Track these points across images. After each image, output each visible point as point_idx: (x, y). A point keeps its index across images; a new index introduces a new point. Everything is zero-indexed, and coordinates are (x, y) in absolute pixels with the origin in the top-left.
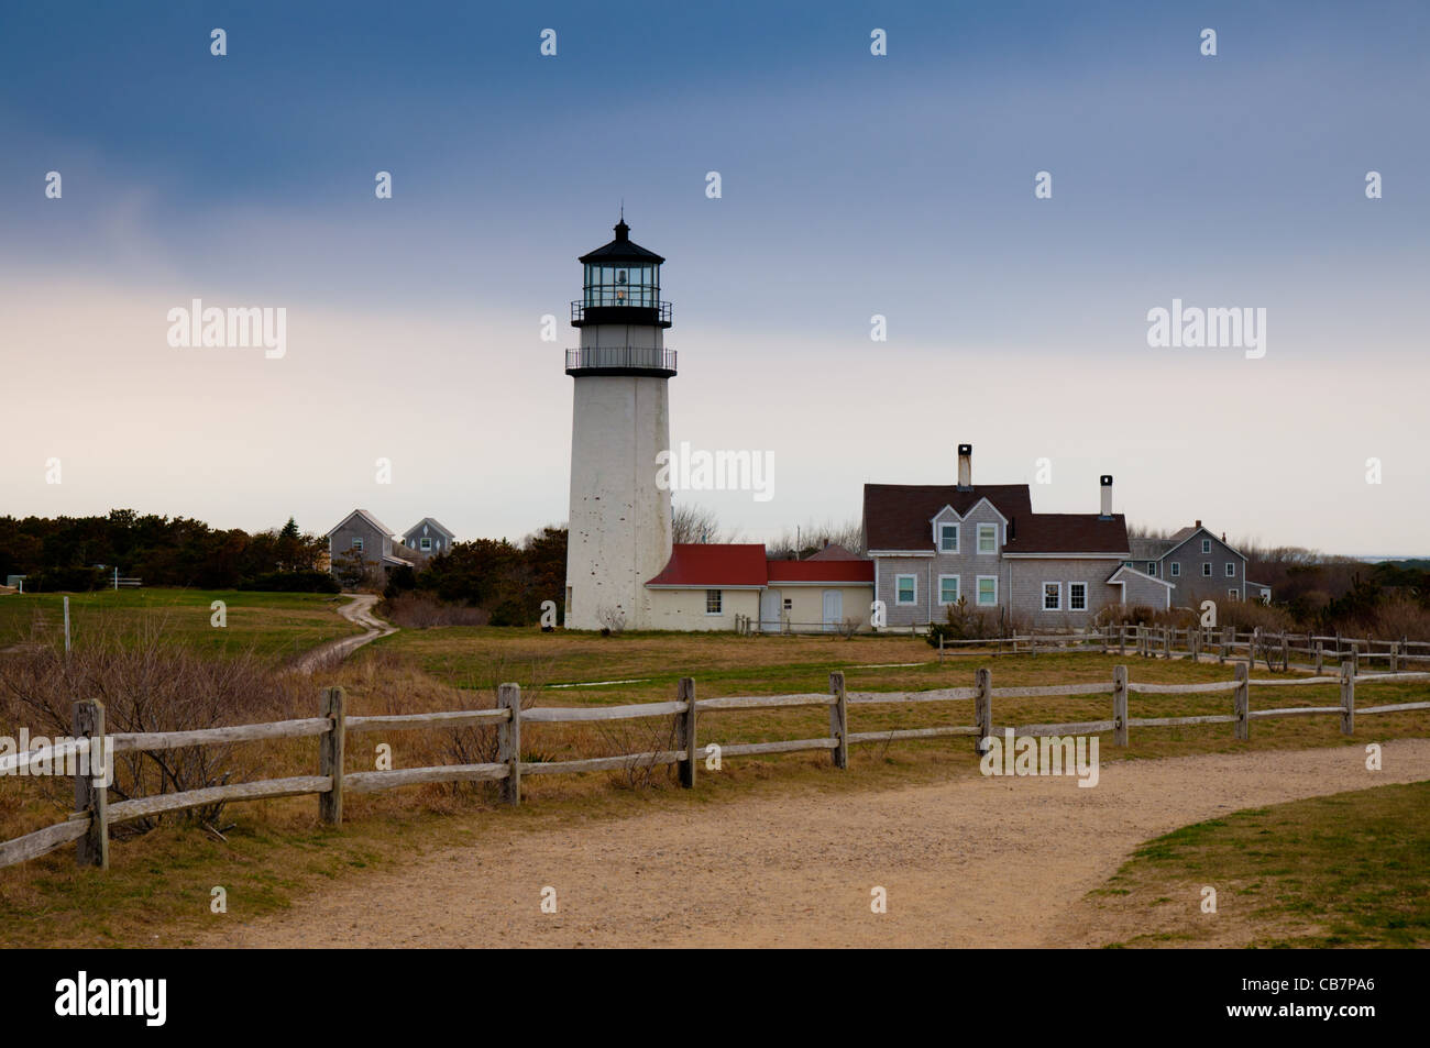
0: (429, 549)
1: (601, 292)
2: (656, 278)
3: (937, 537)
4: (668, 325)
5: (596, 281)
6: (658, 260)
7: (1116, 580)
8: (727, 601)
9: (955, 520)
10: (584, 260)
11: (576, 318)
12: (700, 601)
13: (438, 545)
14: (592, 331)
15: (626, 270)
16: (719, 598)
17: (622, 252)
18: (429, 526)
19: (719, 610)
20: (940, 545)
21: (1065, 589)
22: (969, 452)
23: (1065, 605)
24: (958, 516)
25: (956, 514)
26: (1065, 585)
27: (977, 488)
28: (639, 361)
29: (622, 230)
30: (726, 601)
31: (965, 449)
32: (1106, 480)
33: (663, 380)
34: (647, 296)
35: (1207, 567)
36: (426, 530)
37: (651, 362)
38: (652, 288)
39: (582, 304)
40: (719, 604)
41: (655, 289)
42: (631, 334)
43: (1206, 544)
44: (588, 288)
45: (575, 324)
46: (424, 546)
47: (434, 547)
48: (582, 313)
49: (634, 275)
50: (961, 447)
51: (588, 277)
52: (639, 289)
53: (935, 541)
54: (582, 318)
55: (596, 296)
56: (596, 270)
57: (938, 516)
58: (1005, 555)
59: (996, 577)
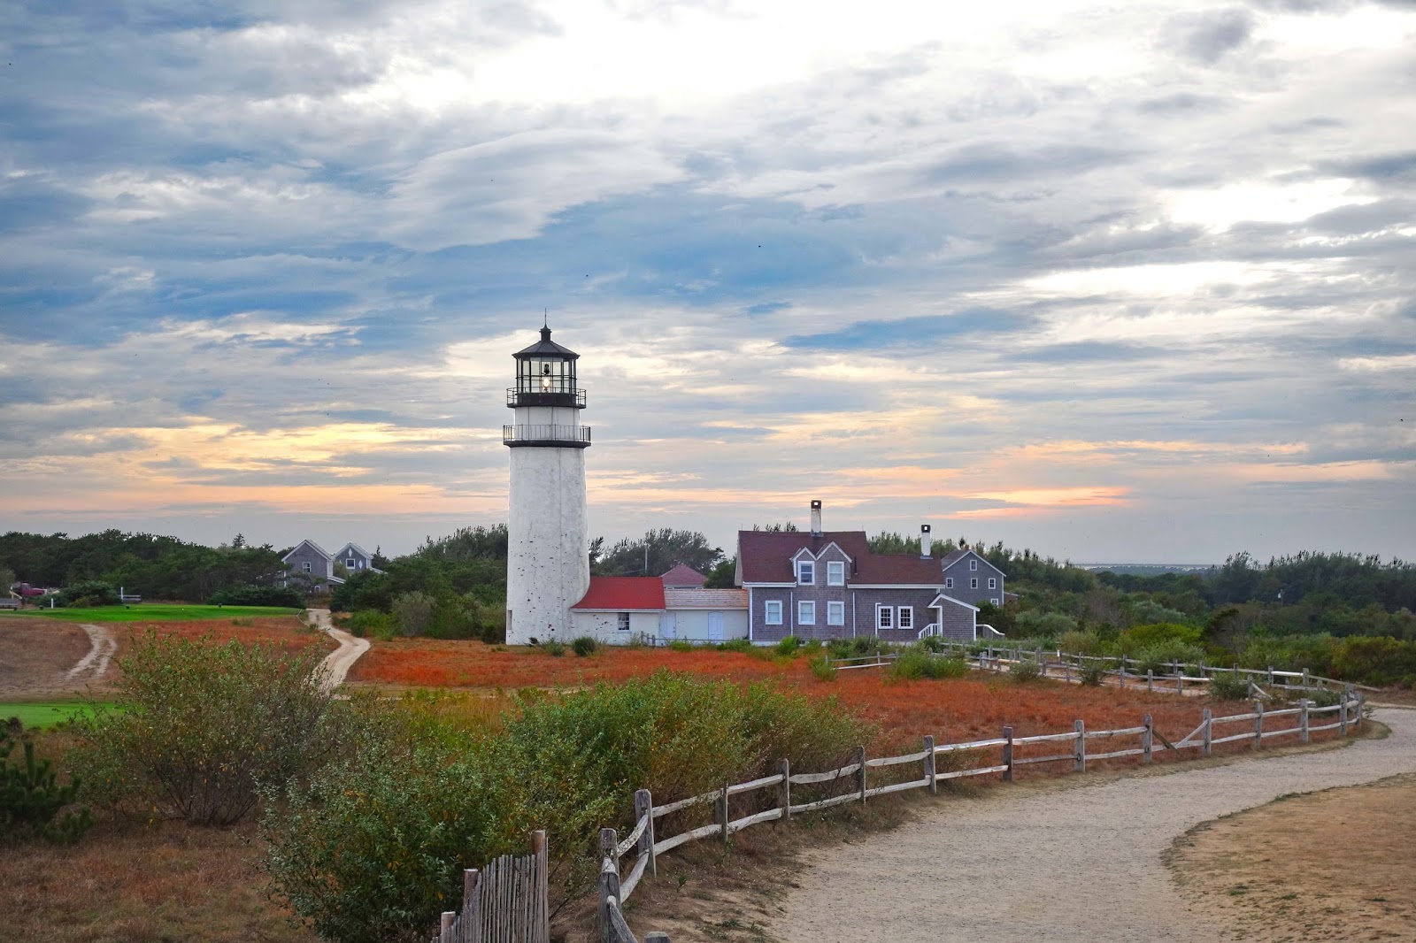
0: (354, 568)
1: (530, 380)
2: (572, 370)
3: (798, 572)
4: (582, 407)
5: (526, 372)
6: (575, 356)
7: (935, 605)
8: (635, 622)
9: (810, 559)
10: (517, 356)
11: (511, 401)
12: (614, 621)
13: (361, 564)
14: (524, 411)
15: (549, 363)
16: (628, 619)
17: (547, 350)
18: (353, 550)
19: (628, 628)
20: (800, 579)
21: (896, 613)
22: (819, 507)
23: (896, 624)
24: (813, 556)
25: (810, 553)
26: (895, 609)
27: (826, 534)
28: (562, 435)
29: (546, 333)
30: (632, 620)
31: (816, 504)
32: (926, 528)
33: (580, 449)
34: (566, 384)
35: (974, 581)
36: (350, 553)
37: (571, 436)
38: (571, 378)
39: (516, 390)
40: (628, 623)
41: (573, 378)
42: (555, 415)
43: (973, 563)
44: (520, 377)
45: (511, 406)
46: (349, 565)
47: (357, 567)
48: (516, 397)
49: (556, 368)
50: (813, 502)
51: (520, 369)
52: (560, 379)
53: (795, 575)
54: (516, 402)
55: (526, 383)
56: (526, 363)
57: (797, 556)
58: (850, 586)
59: (843, 603)
